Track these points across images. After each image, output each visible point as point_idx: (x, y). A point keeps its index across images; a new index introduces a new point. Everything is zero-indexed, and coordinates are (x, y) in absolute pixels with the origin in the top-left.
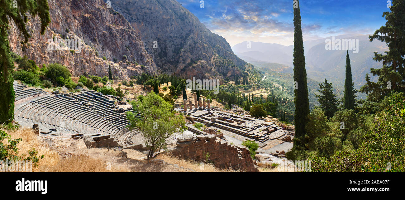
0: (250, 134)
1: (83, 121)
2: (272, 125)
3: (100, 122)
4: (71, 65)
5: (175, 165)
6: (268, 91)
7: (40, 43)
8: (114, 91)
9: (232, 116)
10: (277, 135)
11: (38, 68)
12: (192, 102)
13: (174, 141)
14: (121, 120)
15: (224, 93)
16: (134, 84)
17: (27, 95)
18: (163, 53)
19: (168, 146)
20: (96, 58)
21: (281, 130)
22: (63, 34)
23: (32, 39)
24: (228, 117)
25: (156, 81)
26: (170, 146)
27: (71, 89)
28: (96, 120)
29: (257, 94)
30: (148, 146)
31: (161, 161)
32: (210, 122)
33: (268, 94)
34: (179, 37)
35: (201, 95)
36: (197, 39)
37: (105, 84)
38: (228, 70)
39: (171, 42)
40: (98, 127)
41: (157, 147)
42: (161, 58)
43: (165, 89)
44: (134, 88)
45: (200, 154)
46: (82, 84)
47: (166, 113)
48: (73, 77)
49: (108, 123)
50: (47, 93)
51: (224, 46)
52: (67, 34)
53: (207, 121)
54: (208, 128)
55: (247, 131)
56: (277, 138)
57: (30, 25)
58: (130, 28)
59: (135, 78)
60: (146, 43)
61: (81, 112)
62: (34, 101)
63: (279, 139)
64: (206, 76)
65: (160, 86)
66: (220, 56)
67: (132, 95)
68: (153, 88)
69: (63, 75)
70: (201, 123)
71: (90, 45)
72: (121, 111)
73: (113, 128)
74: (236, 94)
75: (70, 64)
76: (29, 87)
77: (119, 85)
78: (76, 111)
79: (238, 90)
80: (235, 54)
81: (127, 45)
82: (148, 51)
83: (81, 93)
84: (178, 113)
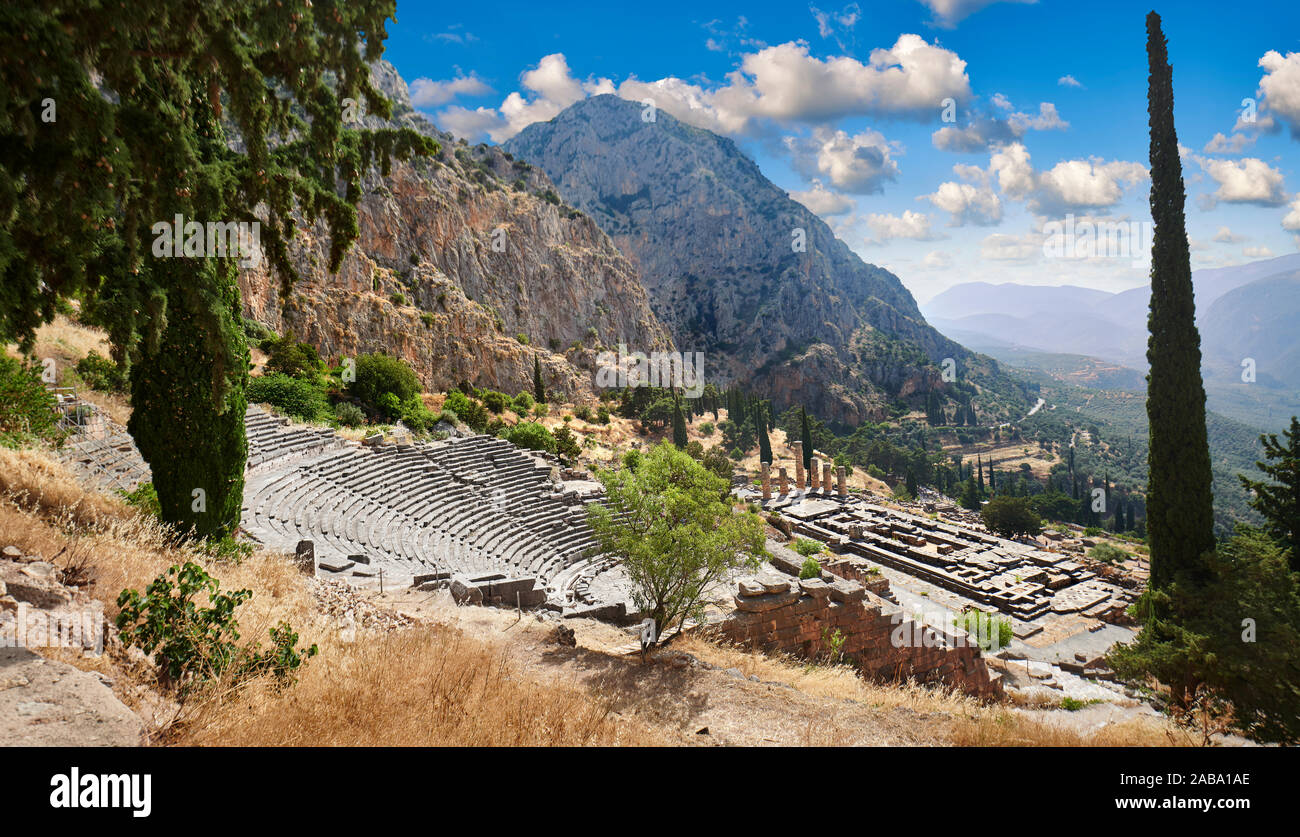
0: (981, 589)
1: (454, 530)
2: (1059, 561)
3: (506, 534)
4: (424, 358)
5: (732, 670)
6: (1055, 454)
7: (334, 295)
8: (551, 439)
9: (919, 524)
10: (1079, 599)
11: (326, 368)
12: (788, 471)
13: (729, 594)
14: (571, 528)
15: (887, 447)
16: (611, 417)
17: (288, 449)
18: (704, 320)
19: (707, 608)
20: (498, 337)
21: (1095, 583)
22: (401, 270)
23: (312, 284)
24: (905, 525)
25: (678, 402)
26: (715, 608)
27: (421, 432)
28: (493, 527)
29: (1010, 459)
30: (643, 610)
31: (685, 659)
32: (845, 539)
33: (1052, 464)
34: (758, 269)
35: (815, 451)
36: (809, 281)
37: (522, 415)
38: (905, 375)
39: (731, 285)
40: (499, 551)
41: (673, 614)
42: (697, 335)
43: (707, 431)
44: (610, 428)
45: (814, 634)
46: (454, 416)
47: (704, 506)
48: (428, 395)
49: (530, 538)
50: (349, 443)
51: (894, 299)
52: (415, 268)
53: (835, 535)
54: (837, 557)
55: (970, 579)
56: (1078, 611)
57: (309, 243)
58: (609, 252)
59: (614, 399)
60: (653, 290)
61: (449, 502)
62: (306, 468)
63: (1086, 613)
64: (832, 392)
65: (691, 421)
66: (878, 329)
67: (604, 450)
68: (669, 429)
69: (396, 389)
70: (816, 542)
71: (481, 301)
72: (572, 499)
73: (546, 556)
74: (931, 454)
75: (420, 357)
76: (296, 425)
77: (567, 419)
78: (432, 499)
79: (938, 442)
80: (930, 322)
81: (600, 299)
82: (657, 315)
83: (451, 443)
84: (742, 502)
